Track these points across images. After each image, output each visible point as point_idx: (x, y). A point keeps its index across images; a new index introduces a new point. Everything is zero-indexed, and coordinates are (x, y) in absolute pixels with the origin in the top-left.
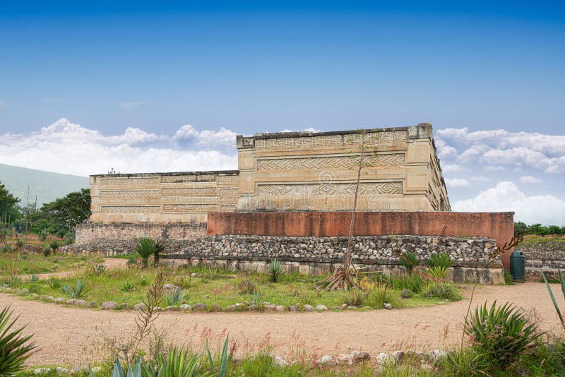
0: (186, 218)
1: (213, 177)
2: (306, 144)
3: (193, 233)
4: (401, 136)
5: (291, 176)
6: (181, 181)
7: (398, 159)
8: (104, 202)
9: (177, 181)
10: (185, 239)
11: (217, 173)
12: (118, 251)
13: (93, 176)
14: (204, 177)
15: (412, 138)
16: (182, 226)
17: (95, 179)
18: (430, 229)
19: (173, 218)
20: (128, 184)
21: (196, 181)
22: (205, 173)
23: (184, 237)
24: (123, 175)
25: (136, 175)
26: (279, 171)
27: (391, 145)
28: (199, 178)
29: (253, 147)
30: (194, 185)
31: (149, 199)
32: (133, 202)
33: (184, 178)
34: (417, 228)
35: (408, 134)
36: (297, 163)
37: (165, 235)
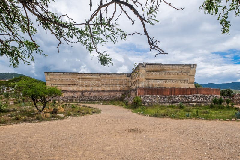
0: (89, 89)
1: (98, 75)
2: (162, 67)
3: (93, 94)
4: (189, 67)
5: (157, 77)
6: (86, 76)
7: (187, 73)
8: (53, 83)
9: (84, 76)
10: (91, 96)
11: (100, 74)
12: (65, 101)
13: (47, 72)
14: (95, 75)
15: (192, 68)
16: (89, 92)
17: (47, 74)
18: (202, 92)
19: (84, 89)
20: (63, 76)
21: (92, 76)
22: (96, 74)
23: (90, 95)
24: (61, 73)
25: (67, 73)
26: (154, 75)
27: (186, 69)
28: (93, 75)
29: (145, 67)
30: (91, 77)
31: (73, 82)
32: (66, 83)
33: (87, 75)
34: (199, 92)
35: (191, 66)
36: (159, 73)
37: (82, 95)
